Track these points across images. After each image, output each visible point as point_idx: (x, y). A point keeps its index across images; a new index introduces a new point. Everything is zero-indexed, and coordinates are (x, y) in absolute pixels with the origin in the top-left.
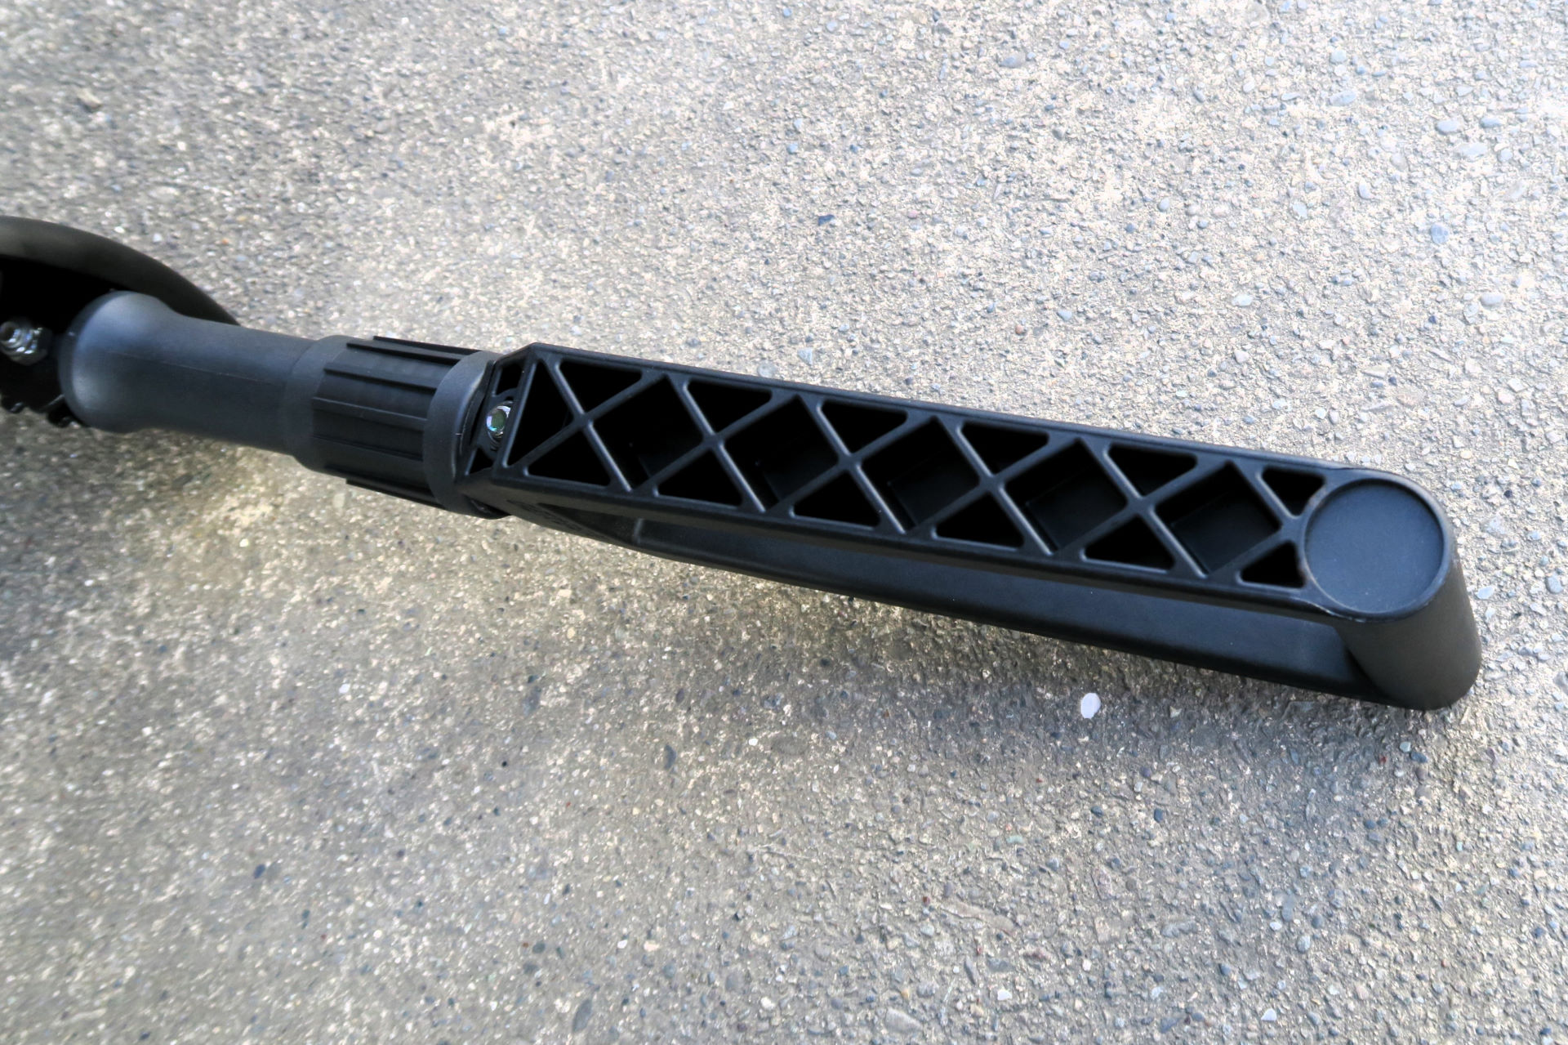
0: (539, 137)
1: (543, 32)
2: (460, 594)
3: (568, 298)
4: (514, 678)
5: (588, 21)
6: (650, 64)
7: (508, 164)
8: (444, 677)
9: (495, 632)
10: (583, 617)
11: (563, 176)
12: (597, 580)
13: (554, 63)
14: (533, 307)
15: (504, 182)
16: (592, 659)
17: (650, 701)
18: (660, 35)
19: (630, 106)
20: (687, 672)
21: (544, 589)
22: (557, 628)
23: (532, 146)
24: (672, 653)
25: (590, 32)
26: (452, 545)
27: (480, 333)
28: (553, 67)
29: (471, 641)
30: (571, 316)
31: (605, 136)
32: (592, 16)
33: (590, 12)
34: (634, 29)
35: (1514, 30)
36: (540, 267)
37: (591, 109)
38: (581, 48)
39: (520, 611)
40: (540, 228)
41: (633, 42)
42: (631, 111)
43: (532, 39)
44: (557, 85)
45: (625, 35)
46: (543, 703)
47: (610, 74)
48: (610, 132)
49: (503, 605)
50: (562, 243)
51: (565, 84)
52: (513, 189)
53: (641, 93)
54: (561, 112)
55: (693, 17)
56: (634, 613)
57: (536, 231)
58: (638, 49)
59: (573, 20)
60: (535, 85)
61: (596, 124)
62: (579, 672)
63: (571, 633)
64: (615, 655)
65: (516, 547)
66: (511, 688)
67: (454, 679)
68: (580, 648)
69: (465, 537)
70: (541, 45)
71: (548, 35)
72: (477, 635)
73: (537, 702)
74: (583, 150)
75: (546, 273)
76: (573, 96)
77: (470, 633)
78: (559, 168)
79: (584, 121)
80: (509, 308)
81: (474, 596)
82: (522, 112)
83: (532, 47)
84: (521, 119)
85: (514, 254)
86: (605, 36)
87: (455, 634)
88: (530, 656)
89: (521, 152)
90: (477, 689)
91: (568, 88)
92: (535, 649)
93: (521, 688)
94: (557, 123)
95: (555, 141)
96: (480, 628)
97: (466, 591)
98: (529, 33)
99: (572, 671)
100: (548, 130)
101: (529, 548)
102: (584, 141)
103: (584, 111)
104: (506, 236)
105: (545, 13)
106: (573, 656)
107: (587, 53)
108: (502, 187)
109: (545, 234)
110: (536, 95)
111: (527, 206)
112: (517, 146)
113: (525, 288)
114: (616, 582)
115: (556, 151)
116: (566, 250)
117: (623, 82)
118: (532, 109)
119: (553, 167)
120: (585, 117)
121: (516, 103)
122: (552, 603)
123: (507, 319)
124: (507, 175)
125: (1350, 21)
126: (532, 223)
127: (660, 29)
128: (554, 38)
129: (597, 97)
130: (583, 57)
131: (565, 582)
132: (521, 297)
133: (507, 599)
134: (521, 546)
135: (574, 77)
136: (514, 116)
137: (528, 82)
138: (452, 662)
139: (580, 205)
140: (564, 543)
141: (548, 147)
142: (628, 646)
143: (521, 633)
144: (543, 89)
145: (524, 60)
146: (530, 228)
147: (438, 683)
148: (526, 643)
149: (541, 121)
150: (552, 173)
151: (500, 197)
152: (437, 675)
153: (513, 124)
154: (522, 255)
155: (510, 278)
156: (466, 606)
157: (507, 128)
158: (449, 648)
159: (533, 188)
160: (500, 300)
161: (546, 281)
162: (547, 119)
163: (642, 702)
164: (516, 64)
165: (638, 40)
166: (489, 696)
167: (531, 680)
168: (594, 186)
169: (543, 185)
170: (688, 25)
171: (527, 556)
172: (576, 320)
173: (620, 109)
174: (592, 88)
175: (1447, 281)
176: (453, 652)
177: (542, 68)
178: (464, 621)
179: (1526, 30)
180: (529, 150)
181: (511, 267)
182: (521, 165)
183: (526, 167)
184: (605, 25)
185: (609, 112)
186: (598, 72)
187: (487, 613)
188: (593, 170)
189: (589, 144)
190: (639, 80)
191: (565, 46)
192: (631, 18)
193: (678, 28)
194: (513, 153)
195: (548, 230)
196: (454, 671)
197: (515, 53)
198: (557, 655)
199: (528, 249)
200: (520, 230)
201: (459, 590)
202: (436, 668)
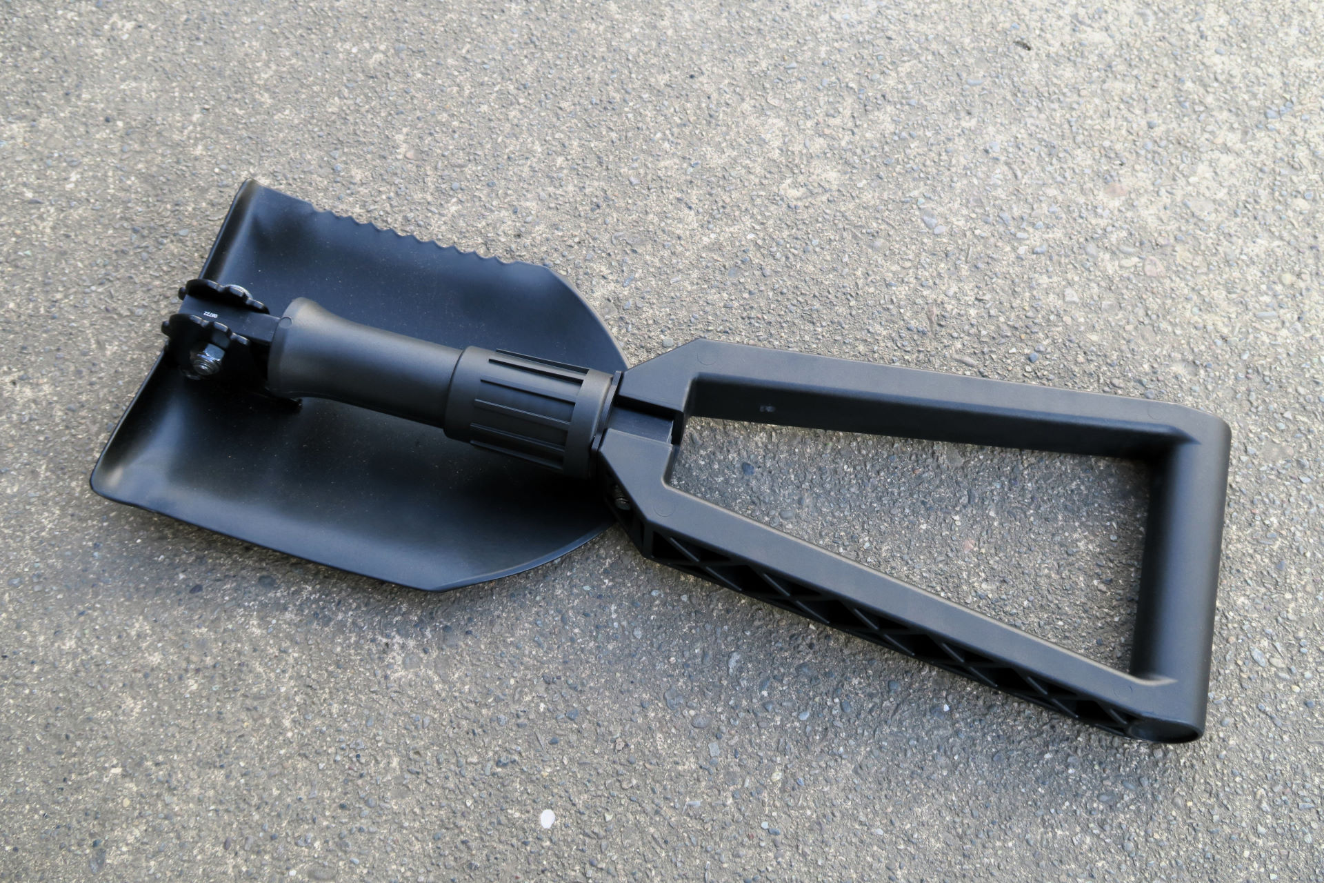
0: (42, 394)
1: (31, 305)
2: (21, 779)
3: (87, 528)
4: (80, 845)
5: (72, 297)
6: (133, 335)
7: (15, 417)
8: (16, 850)
9: (58, 808)
10: (135, 789)
11: (67, 427)
12: (143, 758)
13: (45, 332)
14: (55, 537)
15: (13, 432)
16: (147, 822)
17: (202, 851)
18: (140, 311)
19: (120, 369)
20: (231, 824)
21: (97, 769)
22: (113, 800)
23: (35, 401)
24: (216, 811)
25: (76, 307)
26: (8, 739)
27: (8, 561)
28: (44, 335)
29: (36, 817)
30: (90, 544)
31: (101, 395)
32: (75, 293)
33: (73, 290)
34: (114, 305)
35: (782, 327)
36: (57, 503)
37: (85, 372)
38: (69, 321)
39: (78, 788)
40: (53, 472)
41: (116, 317)
42: (122, 373)
43: (22, 311)
44: (50, 351)
45: (107, 310)
46: (108, 861)
47: (98, 342)
48: (106, 390)
49: (62, 785)
50: (74, 484)
51: (58, 350)
52: (22, 438)
53: (128, 358)
54: (58, 373)
55: (166, 297)
56: (179, 781)
57: (48, 474)
58: (120, 322)
59: (59, 296)
60: (30, 349)
61: (92, 384)
62: (137, 833)
63: (127, 802)
64: (166, 818)
65: (67, 737)
66: (79, 852)
67: (25, 850)
68: (136, 813)
69: (19, 732)
70: (30, 316)
71: (36, 308)
72: (41, 812)
73: (103, 861)
74: (83, 406)
75: (63, 509)
76: (67, 360)
77: (36, 811)
78: (63, 421)
79: (80, 382)
80: (33, 539)
81: (33, 780)
82: (22, 373)
83: (23, 318)
84: (21, 378)
85: (31, 493)
86: (90, 310)
87: (21, 812)
88: (93, 826)
89: (25, 407)
90: (47, 855)
91: (61, 354)
92: (96, 818)
93: (88, 851)
94: (54, 382)
95: (55, 398)
96: (44, 806)
97: (26, 776)
98: (18, 305)
99: (131, 833)
100: (47, 389)
101: (79, 736)
102: (83, 398)
103: (78, 373)
104: (21, 478)
105: (31, 289)
106: (130, 821)
107: (74, 324)
108: (12, 437)
109: (58, 477)
110: (33, 359)
111: (38, 453)
112: (21, 402)
113: (45, 522)
114: (161, 758)
115: (58, 406)
116: (78, 490)
117: (111, 349)
118: (31, 370)
119: (57, 420)
120: (81, 378)
121: (15, 366)
122: (105, 780)
123: (32, 548)
124: (15, 426)
125: (673, 317)
126: (44, 467)
127: (137, 307)
128: (42, 311)
129: (89, 361)
130: (72, 328)
131: (115, 762)
132: (43, 529)
133: (65, 780)
134: (71, 735)
135: (66, 345)
136: (15, 376)
137: (24, 348)
138: (21, 836)
139: (86, 452)
140: (110, 729)
141: (50, 403)
142: (177, 809)
143: (81, 807)
144: (38, 354)
145: (17, 329)
146: (42, 471)
147: (10, 854)
148: (86, 814)
149: (41, 381)
150: (57, 425)
151: (11, 445)
152: (8, 848)
153: (14, 383)
154: (38, 494)
155: (31, 514)
156: (27, 789)
157: (9, 387)
158: (16, 825)
159: (42, 438)
160: (24, 532)
161: (63, 515)
162: (45, 380)
163: (195, 852)
164: (10, 332)
165: (120, 315)
166: (59, 861)
167: (95, 844)
168: (98, 434)
169: (50, 434)
170: (163, 304)
171: (78, 743)
172: (96, 546)
173: (112, 371)
174: (85, 354)
175: (757, 501)
176: (21, 827)
177: (35, 336)
178: (28, 801)
179: (789, 327)
180: (33, 406)
181: (30, 504)
182: (27, 419)
183: (31, 420)
184: (88, 302)
185: (103, 374)
186: (87, 341)
187: (48, 792)
188: (94, 422)
189: (87, 401)
190: (125, 348)
191: (53, 318)
192: (111, 297)
193: (154, 306)
194: (18, 408)
195: (59, 472)
196: (24, 844)
197: (8, 322)
198: (116, 821)
199: (44, 489)
200: (34, 473)
201: (19, 776)
202: (7, 843)
